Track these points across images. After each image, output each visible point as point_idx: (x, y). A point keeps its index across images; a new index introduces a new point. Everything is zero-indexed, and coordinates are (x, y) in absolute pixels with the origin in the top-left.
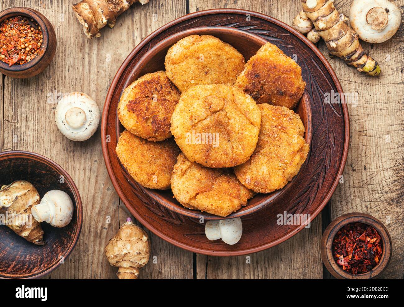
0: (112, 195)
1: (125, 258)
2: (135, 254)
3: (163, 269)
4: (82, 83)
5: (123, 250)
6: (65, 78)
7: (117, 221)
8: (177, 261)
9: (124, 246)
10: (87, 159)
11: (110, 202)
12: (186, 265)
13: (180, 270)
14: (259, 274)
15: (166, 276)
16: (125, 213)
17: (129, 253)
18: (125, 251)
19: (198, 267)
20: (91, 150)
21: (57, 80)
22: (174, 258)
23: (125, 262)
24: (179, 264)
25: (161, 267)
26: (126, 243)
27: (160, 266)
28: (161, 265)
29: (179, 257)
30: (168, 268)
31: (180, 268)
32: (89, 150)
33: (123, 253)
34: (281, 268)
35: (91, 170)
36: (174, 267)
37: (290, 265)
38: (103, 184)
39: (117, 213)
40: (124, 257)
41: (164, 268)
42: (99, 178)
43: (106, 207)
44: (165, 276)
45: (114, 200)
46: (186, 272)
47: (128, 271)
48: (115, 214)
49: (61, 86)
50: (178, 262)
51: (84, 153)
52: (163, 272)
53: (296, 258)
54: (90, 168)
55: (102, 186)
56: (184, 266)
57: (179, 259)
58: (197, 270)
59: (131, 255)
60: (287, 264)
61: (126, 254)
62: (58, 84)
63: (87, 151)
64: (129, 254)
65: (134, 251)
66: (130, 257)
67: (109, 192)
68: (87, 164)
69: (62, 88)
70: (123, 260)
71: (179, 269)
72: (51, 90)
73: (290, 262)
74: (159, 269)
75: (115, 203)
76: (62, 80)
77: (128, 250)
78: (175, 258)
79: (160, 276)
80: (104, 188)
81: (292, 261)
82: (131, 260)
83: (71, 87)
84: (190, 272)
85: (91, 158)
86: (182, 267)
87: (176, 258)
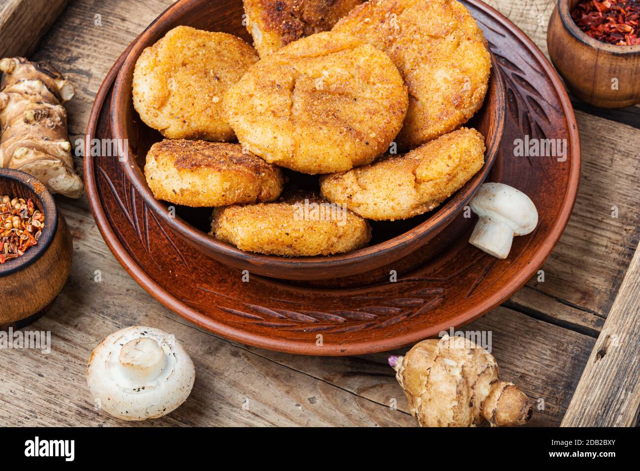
0: (328, 398)
1: (471, 381)
2: (470, 357)
3: (518, 370)
4: (79, 362)
5: (452, 373)
6: (50, 387)
7: (382, 410)
8: (512, 340)
9: (445, 366)
10: (233, 413)
11: (338, 408)
12: (526, 328)
13: (533, 342)
14: (597, 220)
15: (535, 369)
16: (375, 390)
17: (463, 367)
18: (457, 373)
19: (540, 308)
20: (218, 398)
21: (45, 403)
22: (504, 343)
23: (477, 386)
24: (520, 338)
25: (513, 370)
26: (441, 362)
27: (509, 371)
28: (508, 368)
29: (505, 333)
30: (519, 360)
31: (529, 340)
32: (217, 404)
33: (459, 377)
34: (600, 183)
35: (258, 416)
36: (521, 349)
37: (600, 168)
38: (298, 405)
39: (366, 403)
40: (467, 382)
41: (517, 366)
42: (281, 407)
43: (346, 419)
44: (533, 370)
45: (339, 400)
46: (542, 333)
47: (498, 394)
48: (367, 409)
49: (62, 400)
50: (514, 339)
51: (217, 415)
52: (523, 371)
53: (592, 155)
54: (253, 416)
55: (300, 408)
56: (526, 332)
57: (511, 335)
58: (545, 312)
59: (470, 365)
60: (596, 172)
61: (463, 373)
62: (56, 404)
63: (216, 408)
64: (465, 369)
65: (464, 358)
66: (473, 369)
67: (319, 401)
68: (242, 418)
69: (67, 401)
70: (473, 388)
71: (530, 343)
72: (59, 421)
73: (595, 166)
74: (514, 375)
75: (345, 400)
76: (51, 393)
77: (457, 366)
78: (506, 341)
79: (528, 379)
80: (306, 407)
81: (594, 162)
82: (479, 372)
83: (76, 383)
84: (544, 326)
85: (233, 406)
86: (527, 336)
87: (506, 338)
